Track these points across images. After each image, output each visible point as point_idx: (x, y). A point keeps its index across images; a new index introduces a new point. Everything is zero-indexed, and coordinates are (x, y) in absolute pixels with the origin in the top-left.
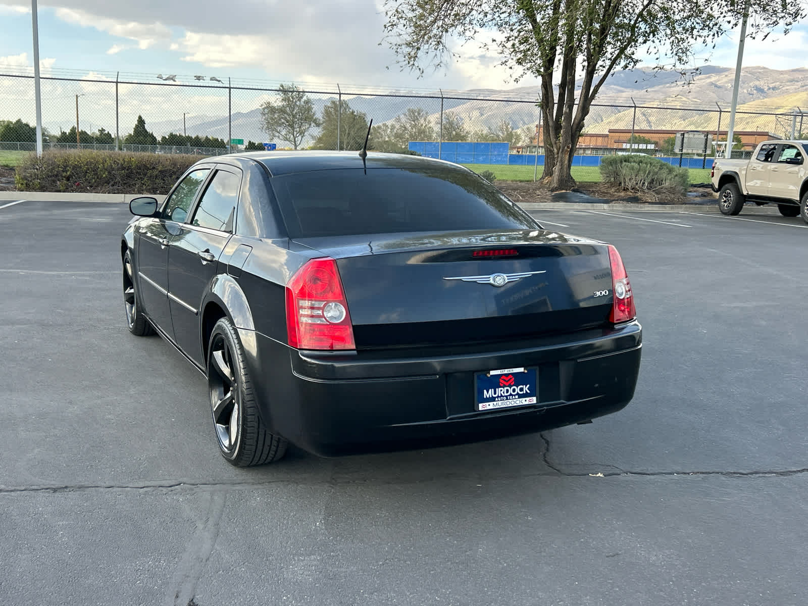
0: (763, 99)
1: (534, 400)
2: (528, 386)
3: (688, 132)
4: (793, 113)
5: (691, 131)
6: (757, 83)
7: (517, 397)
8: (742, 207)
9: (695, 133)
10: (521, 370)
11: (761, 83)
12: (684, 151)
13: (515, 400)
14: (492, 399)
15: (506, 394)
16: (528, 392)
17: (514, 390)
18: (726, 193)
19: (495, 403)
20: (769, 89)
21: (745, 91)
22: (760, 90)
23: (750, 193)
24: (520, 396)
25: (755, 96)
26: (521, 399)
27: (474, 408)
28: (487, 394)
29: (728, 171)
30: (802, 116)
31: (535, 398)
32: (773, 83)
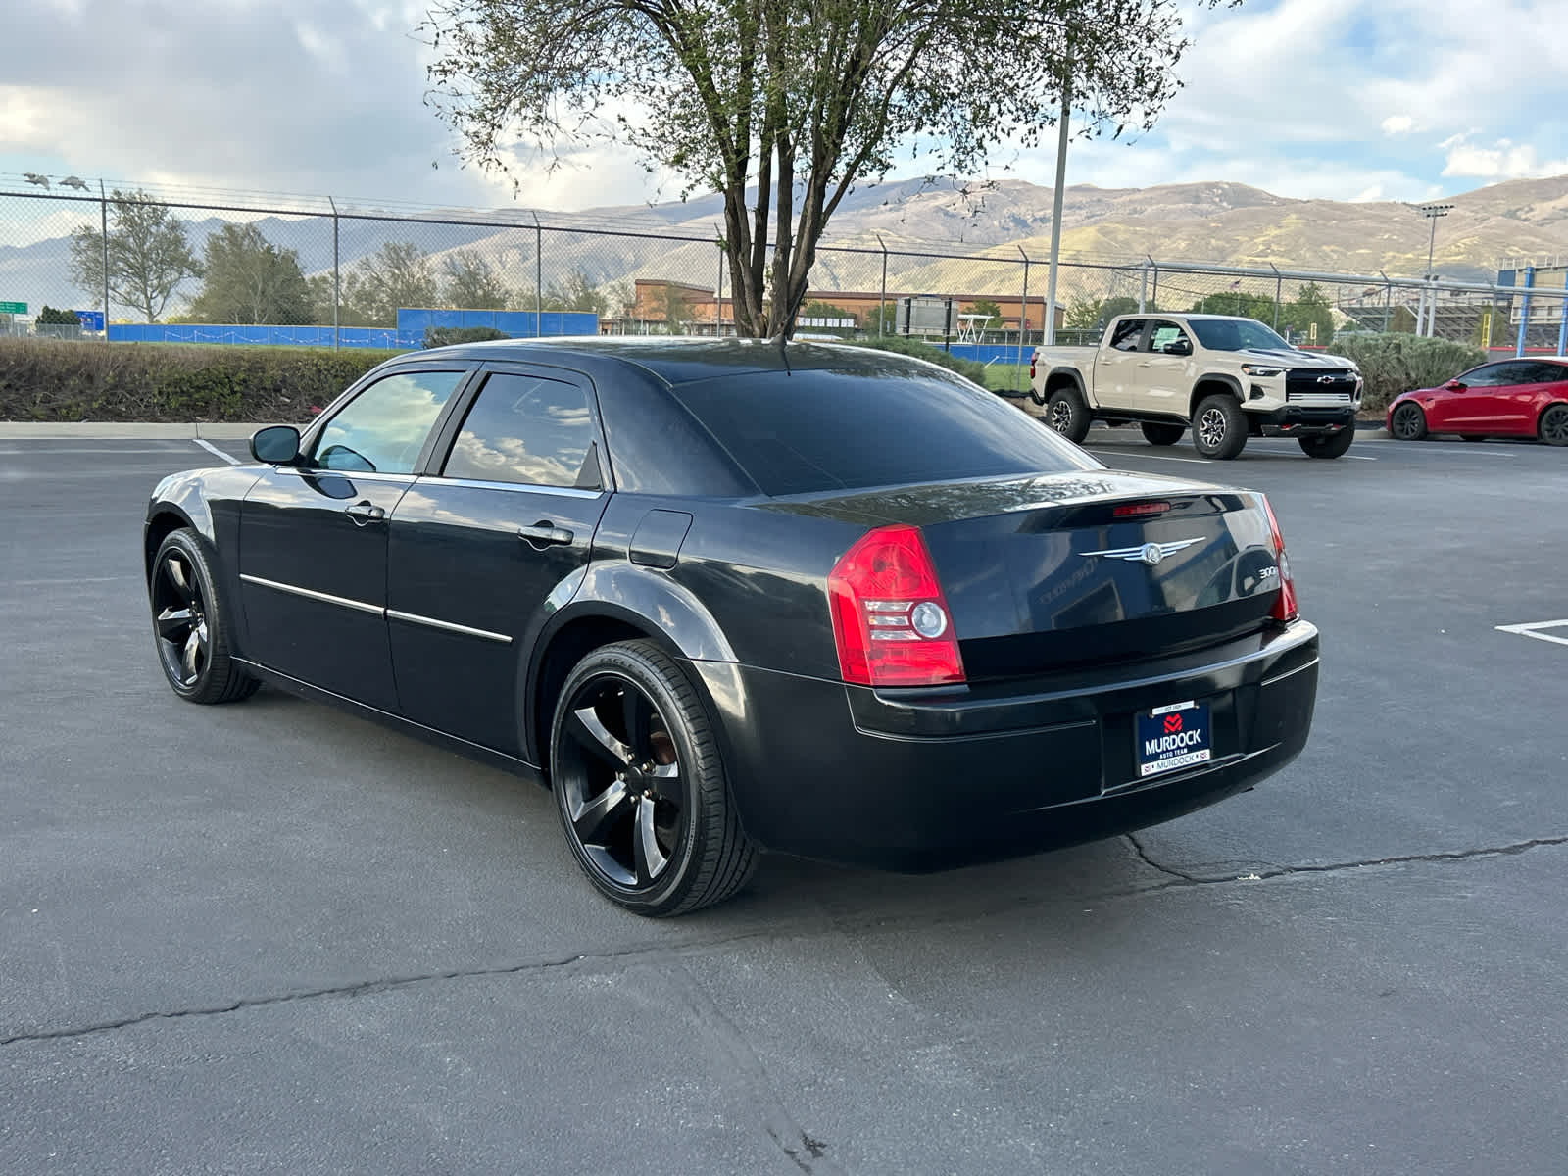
0: (1026, 238)
1: (1205, 755)
2: (1199, 730)
3: (916, 297)
4: (1141, 265)
5: (923, 295)
6: (1015, 210)
7: (1185, 750)
8: (1088, 430)
9: (929, 299)
10: (1190, 704)
11: (1021, 210)
12: (912, 331)
13: (1184, 756)
14: (1155, 757)
15: (1173, 747)
16: (1199, 740)
17: (1182, 740)
18: (1058, 406)
19: (1160, 762)
20: (1035, 220)
21: (996, 223)
22: (1020, 222)
23: (1101, 405)
24: (1191, 749)
25: (1012, 233)
26: (1191, 754)
27: (1134, 774)
28: (1151, 748)
29: (1060, 368)
30: (1156, 271)
31: (1208, 751)
32: (1041, 210)
